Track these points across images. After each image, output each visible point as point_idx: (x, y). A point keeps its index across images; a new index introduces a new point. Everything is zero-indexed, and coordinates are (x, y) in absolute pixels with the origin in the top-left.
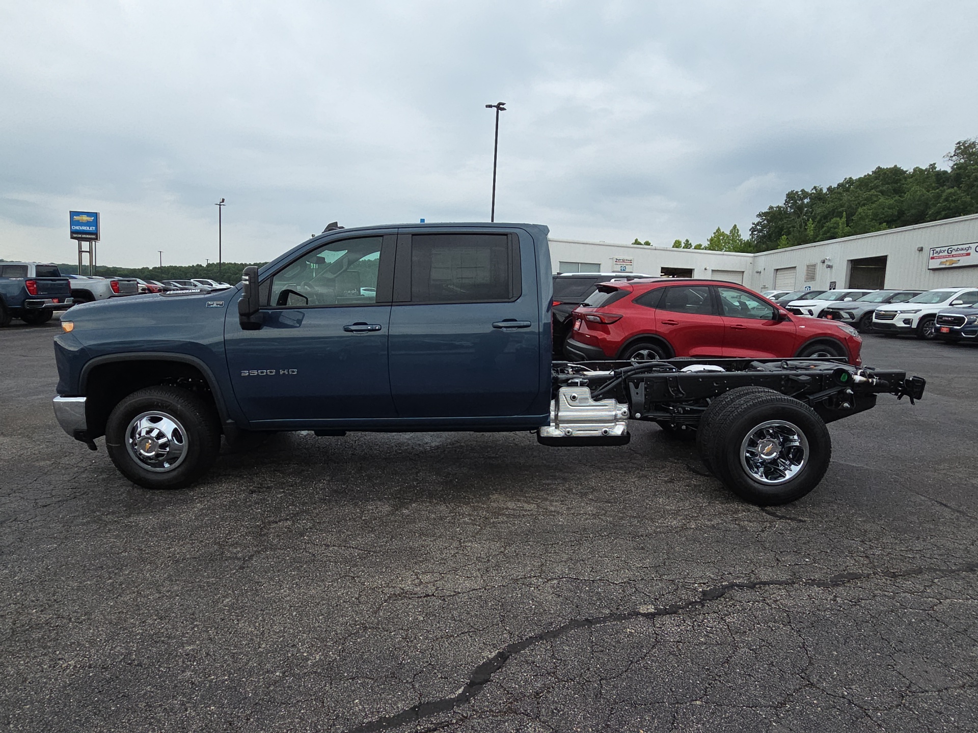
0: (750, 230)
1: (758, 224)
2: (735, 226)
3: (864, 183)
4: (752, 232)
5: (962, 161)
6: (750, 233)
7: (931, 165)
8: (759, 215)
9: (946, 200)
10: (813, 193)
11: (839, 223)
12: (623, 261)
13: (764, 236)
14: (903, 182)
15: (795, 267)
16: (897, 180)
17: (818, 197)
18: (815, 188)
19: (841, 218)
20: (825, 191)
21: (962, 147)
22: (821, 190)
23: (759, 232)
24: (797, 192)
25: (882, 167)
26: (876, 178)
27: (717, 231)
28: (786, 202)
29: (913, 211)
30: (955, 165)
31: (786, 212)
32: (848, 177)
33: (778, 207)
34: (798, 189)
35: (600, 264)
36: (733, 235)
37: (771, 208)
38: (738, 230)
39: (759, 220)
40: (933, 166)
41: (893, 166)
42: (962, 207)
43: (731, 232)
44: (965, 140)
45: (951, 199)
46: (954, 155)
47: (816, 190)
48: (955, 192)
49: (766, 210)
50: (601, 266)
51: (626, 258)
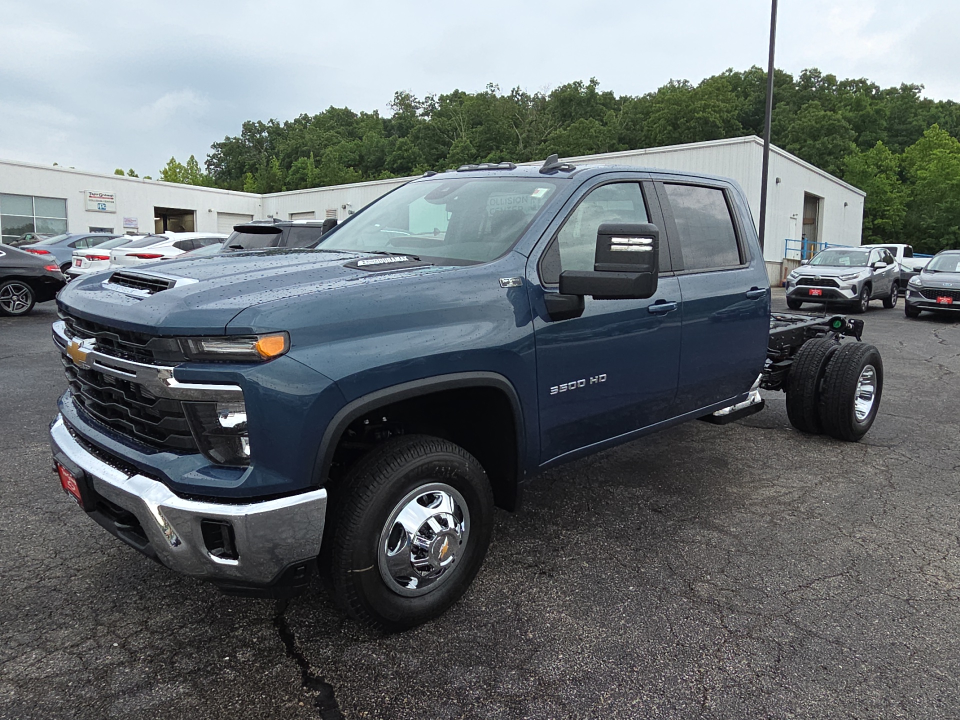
0: (206, 163)
1: (214, 156)
2: (192, 157)
3: (320, 121)
4: (208, 166)
5: (401, 111)
6: (206, 166)
7: (374, 111)
8: (214, 146)
9: (400, 149)
10: (270, 126)
11: (307, 164)
12: (101, 196)
13: (222, 172)
14: (355, 125)
15: (314, 212)
16: (350, 122)
17: (276, 131)
18: (271, 120)
19: (309, 157)
20: (282, 126)
21: (400, 97)
22: (278, 124)
23: (216, 167)
24: (254, 123)
25: (336, 107)
26: (331, 118)
27: (171, 162)
28: (243, 133)
29: (373, 157)
30: (396, 114)
31: (244, 145)
32: (303, 113)
33: (235, 138)
34: (255, 120)
35: (65, 200)
36: (192, 168)
37: (228, 138)
38: (196, 162)
39: (212, 152)
40: (376, 112)
41: (344, 108)
42: (412, 157)
43: (189, 163)
44: (402, 91)
45: (403, 148)
46: (394, 105)
47: (273, 123)
48: (406, 142)
49: (222, 140)
50: (68, 202)
51: (103, 192)
